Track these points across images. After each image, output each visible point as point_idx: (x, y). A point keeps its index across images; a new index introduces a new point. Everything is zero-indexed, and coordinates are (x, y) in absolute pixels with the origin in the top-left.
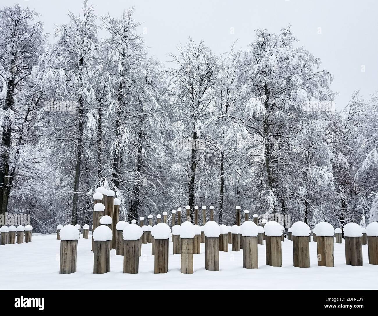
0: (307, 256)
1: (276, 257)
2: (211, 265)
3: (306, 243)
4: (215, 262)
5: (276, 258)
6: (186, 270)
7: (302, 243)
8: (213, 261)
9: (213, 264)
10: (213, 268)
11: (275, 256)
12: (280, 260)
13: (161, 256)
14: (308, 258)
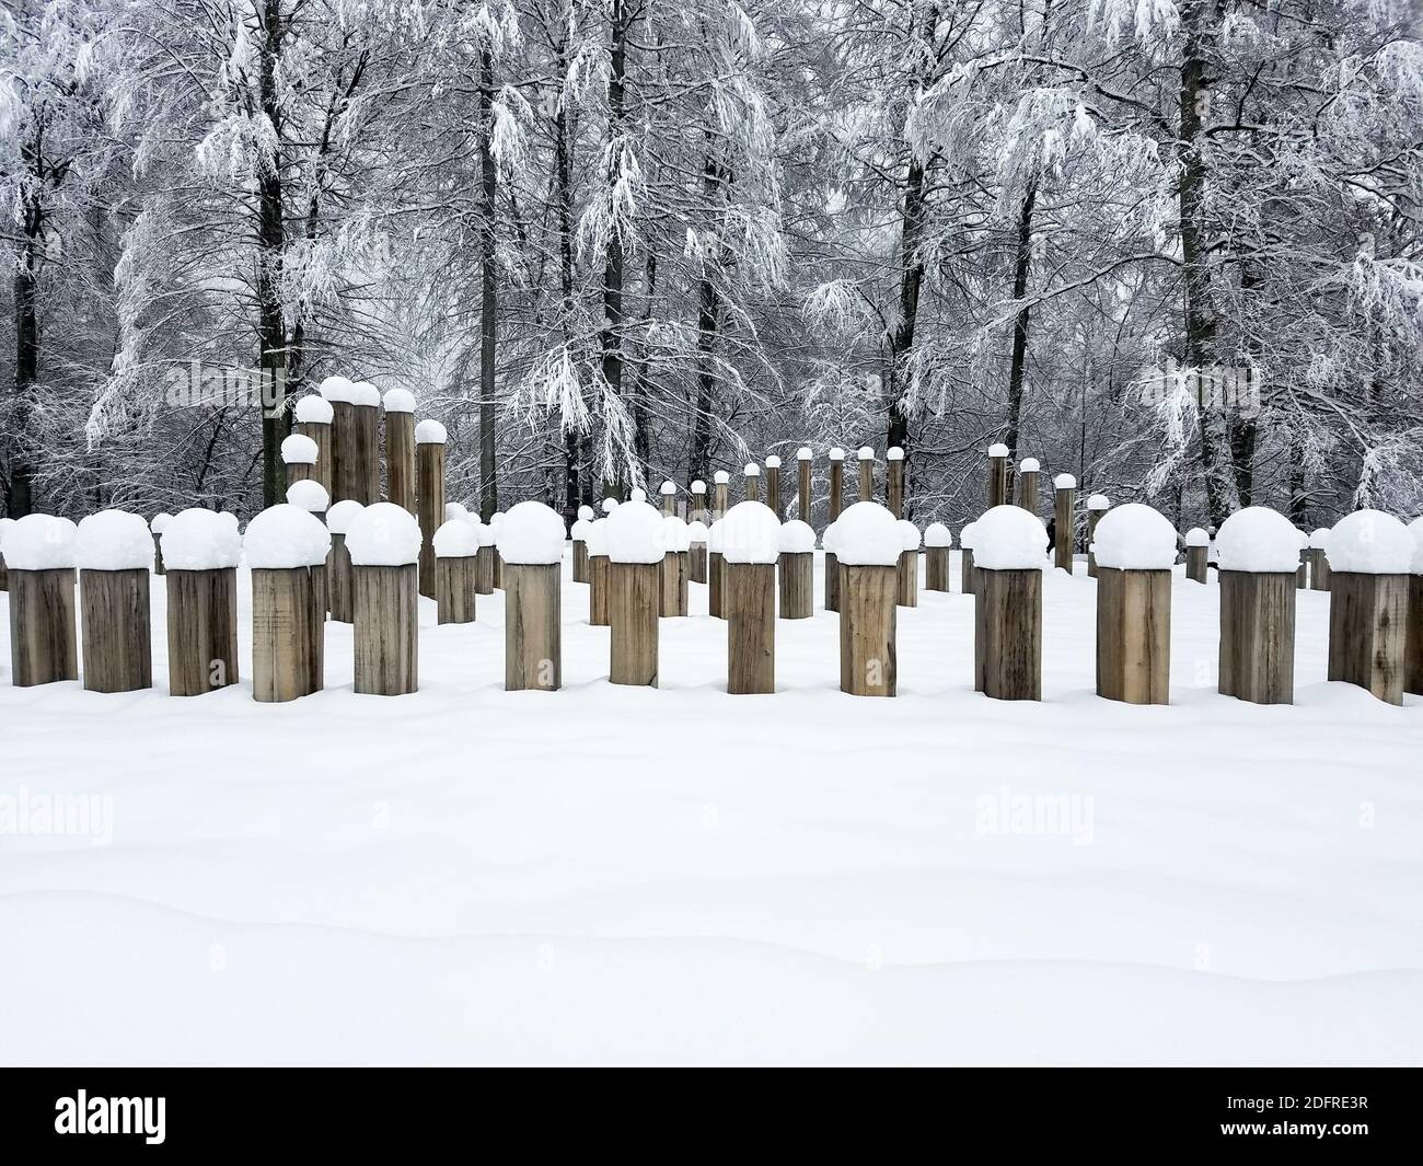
0: (762, 645)
1: (630, 644)
2: (368, 672)
3: (759, 593)
4: (382, 660)
5: (630, 651)
6: (269, 687)
7: (741, 592)
8: (376, 656)
9: (377, 669)
10: (377, 687)
11: (626, 640)
12: (646, 658)
13: (187, 632)
14: (768, 655)
